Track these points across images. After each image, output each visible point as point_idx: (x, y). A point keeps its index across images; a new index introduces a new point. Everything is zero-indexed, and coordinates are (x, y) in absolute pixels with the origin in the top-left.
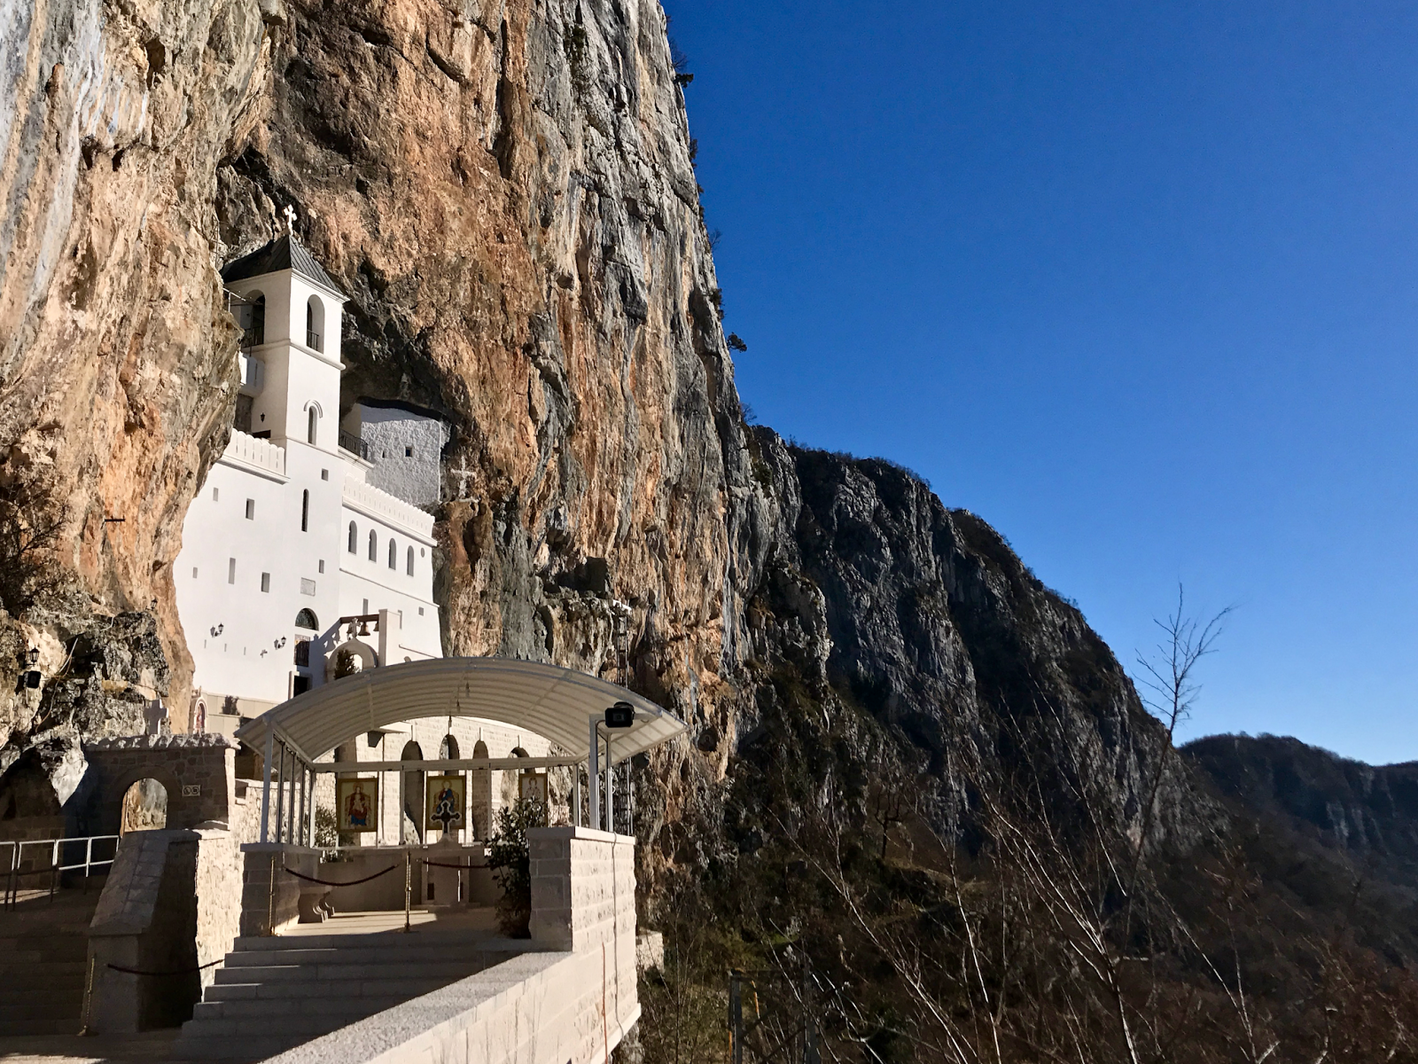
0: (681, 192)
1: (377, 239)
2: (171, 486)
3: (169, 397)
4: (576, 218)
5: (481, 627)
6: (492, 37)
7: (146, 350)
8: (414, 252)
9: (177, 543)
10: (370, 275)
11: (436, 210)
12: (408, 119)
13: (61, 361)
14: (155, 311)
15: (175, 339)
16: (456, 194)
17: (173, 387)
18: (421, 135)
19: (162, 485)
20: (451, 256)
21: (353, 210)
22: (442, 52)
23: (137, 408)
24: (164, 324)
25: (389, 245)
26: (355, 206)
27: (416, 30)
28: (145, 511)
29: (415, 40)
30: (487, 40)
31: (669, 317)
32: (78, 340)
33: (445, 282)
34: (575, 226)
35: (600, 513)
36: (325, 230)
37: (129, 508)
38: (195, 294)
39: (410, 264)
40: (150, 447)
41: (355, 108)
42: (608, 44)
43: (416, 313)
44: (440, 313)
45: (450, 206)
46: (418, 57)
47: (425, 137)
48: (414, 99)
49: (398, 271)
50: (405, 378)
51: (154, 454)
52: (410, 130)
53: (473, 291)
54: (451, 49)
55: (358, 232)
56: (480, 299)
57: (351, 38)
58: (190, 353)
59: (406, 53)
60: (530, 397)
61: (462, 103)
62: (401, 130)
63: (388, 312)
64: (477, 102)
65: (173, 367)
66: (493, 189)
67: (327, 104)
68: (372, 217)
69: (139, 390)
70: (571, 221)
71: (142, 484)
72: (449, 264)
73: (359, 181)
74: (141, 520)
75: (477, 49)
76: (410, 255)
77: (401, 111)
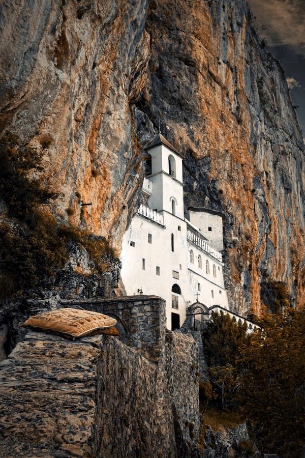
0: (300, 146)
1: (193, 141)
2: (115, 211)
3: (112, 163)
4: (263, 151)
5: (244, 301)
6: (232, 70)
7: (101, 137)
8: (208, 148)
9: (120, 247)
10: (191, 155)
11: (215, 132)
12: (203, 96)
13: (50, 96)
14: (104, 118)
15: (114, 134)
16: (222, 127)
17: (114, 159)
18: (207, 103)
19: (111, 209)
20: (222, 150)
21: (183, 129)
22: (214, 72)
23: (98, 165)
24: (109, 126)
25: (197, 144)
26: (184, 127)
27: (204, 63)
28: (104, 218)
29: (204, 66)
30: (230, 71)
31: (299, 191)
32: (60, 87)
33: (220, 160)
34: (263, 154)
35: (279, 264)
36: (173, 134)
37: (95, 212)
38: (123, 116)
39: (206, 152)
40: (105, 185)
41: (183, 89)
42: (269, 90)
43: (210, 172)
44: (219, 172)
45: (221, 132)
46: (205, 73)
47: (209, 104)
48: (205, 89)
49: (202, 154)
50: (207, 198)
51: (107, 189)
52: (203, 100)
53: (231, 165)
54: (217, 72)
55: (186, 138)
56: (234, 169)
57: (179, 63)
58: (121, 143)
59: (200, 70)
60: (255, 211)
61: (222, 94)
62: (200, 99)
63: (199, 170)
64: (227, 95)
65: (114, 150)
66: (236, 128)
67: (171, 87)
68: (191, 133)
69: (98, 157)
70: (261, 151)
71: (102, 204)
72: (221, 153)
73: (185, 118)
74: (102, 222)
75: (227, 74)
76: (206, 148)
77: (200, 92)
